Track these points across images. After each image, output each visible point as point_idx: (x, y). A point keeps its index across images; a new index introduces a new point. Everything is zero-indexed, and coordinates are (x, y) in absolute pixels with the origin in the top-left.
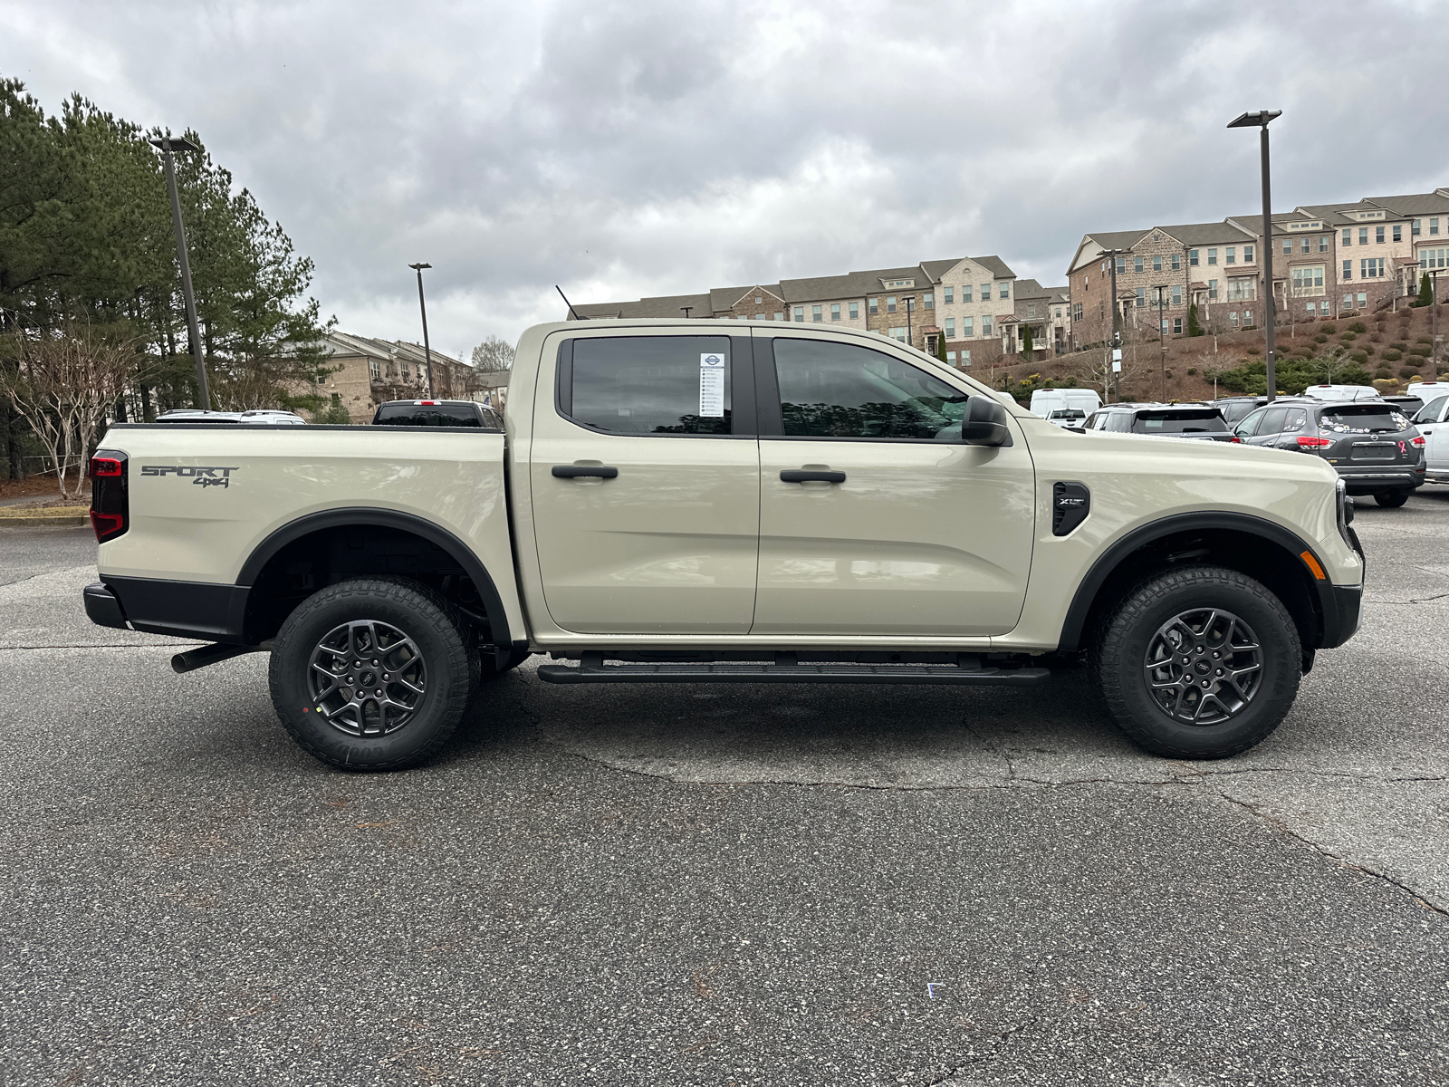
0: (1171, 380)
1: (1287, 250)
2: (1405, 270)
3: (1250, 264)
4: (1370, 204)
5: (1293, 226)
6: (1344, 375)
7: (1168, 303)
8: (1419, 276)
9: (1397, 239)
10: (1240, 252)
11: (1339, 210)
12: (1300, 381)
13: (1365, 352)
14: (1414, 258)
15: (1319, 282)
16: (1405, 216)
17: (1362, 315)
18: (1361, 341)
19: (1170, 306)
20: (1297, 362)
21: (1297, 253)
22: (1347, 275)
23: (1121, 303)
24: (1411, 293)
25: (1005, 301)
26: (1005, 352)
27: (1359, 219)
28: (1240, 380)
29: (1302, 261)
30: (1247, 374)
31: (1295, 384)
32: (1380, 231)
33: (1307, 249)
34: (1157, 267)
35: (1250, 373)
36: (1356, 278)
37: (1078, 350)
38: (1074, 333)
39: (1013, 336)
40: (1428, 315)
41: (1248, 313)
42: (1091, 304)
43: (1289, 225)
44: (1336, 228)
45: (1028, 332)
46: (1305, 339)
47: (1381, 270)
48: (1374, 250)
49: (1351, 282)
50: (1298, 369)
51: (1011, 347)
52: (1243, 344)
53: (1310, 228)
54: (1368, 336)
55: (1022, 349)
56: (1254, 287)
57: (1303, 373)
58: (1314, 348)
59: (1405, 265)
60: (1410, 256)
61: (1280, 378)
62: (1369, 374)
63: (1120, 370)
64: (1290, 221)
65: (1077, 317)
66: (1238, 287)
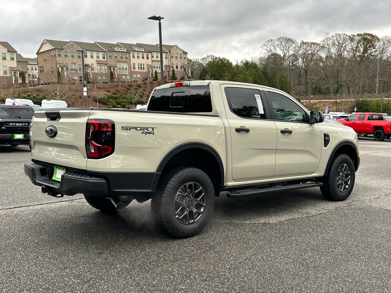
0: (81, 99)
1: (116, 57)
2: (150, 69)
3: (104, 60)
4: (139, 45)
5: (117, 49)
6: (137, 101)
7: (77, 70)
8: (154, 71)
9: (148, 58)
10: (101, 55)
11: (130, 46)
12: (124, 102)
13: (142, 94)
14: (152, 65)
15: (126, 69)
16: (149, 51)
17: (139, 82)
18: (140, 90)
19: (78, 71)
20: (123, 96)
21: (119, 58)
22: (134, 68)
23: (60, 68)
24: (152, 76)
25: (13, 61)
26: (14, 82)
27: (137, 50)
28: (105, 101)
29: (121, 61)
30: (108, 99)
31: (123, 103)
32: (143, 55)
33: (122, 57)
34: (73, 56)
35: (108, 98)
36: (137, 70)
37: (42, 84)
38: (40, 78)
39: (16, 76)
40: (158, 84)
41: (104, 77)
42: (47, 67)
43: (116, 48)
44: (130, 52)
45: (22, 75)
46: (124, 88)
47: (144, 68)
48: (141, 61)
49: (135, 71)
50: (123, 98)
51: (16, 80)
52: (104, 88)
53: (122, 50)
54: (142, 89)
55: (21, 82)
56: (106, 68)
57: (125, 100)
58: (127, 92)
59: (150, 67)
60: (151, 64)
61: (118, 101)
62: (144, 101)
63: (86, 95)
64: (116, 47)
65: (41, 71)
66: (101, 67)
